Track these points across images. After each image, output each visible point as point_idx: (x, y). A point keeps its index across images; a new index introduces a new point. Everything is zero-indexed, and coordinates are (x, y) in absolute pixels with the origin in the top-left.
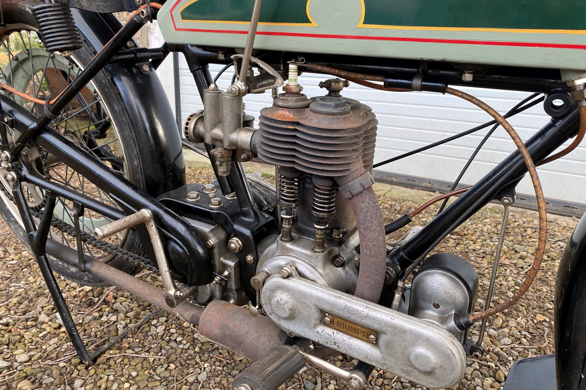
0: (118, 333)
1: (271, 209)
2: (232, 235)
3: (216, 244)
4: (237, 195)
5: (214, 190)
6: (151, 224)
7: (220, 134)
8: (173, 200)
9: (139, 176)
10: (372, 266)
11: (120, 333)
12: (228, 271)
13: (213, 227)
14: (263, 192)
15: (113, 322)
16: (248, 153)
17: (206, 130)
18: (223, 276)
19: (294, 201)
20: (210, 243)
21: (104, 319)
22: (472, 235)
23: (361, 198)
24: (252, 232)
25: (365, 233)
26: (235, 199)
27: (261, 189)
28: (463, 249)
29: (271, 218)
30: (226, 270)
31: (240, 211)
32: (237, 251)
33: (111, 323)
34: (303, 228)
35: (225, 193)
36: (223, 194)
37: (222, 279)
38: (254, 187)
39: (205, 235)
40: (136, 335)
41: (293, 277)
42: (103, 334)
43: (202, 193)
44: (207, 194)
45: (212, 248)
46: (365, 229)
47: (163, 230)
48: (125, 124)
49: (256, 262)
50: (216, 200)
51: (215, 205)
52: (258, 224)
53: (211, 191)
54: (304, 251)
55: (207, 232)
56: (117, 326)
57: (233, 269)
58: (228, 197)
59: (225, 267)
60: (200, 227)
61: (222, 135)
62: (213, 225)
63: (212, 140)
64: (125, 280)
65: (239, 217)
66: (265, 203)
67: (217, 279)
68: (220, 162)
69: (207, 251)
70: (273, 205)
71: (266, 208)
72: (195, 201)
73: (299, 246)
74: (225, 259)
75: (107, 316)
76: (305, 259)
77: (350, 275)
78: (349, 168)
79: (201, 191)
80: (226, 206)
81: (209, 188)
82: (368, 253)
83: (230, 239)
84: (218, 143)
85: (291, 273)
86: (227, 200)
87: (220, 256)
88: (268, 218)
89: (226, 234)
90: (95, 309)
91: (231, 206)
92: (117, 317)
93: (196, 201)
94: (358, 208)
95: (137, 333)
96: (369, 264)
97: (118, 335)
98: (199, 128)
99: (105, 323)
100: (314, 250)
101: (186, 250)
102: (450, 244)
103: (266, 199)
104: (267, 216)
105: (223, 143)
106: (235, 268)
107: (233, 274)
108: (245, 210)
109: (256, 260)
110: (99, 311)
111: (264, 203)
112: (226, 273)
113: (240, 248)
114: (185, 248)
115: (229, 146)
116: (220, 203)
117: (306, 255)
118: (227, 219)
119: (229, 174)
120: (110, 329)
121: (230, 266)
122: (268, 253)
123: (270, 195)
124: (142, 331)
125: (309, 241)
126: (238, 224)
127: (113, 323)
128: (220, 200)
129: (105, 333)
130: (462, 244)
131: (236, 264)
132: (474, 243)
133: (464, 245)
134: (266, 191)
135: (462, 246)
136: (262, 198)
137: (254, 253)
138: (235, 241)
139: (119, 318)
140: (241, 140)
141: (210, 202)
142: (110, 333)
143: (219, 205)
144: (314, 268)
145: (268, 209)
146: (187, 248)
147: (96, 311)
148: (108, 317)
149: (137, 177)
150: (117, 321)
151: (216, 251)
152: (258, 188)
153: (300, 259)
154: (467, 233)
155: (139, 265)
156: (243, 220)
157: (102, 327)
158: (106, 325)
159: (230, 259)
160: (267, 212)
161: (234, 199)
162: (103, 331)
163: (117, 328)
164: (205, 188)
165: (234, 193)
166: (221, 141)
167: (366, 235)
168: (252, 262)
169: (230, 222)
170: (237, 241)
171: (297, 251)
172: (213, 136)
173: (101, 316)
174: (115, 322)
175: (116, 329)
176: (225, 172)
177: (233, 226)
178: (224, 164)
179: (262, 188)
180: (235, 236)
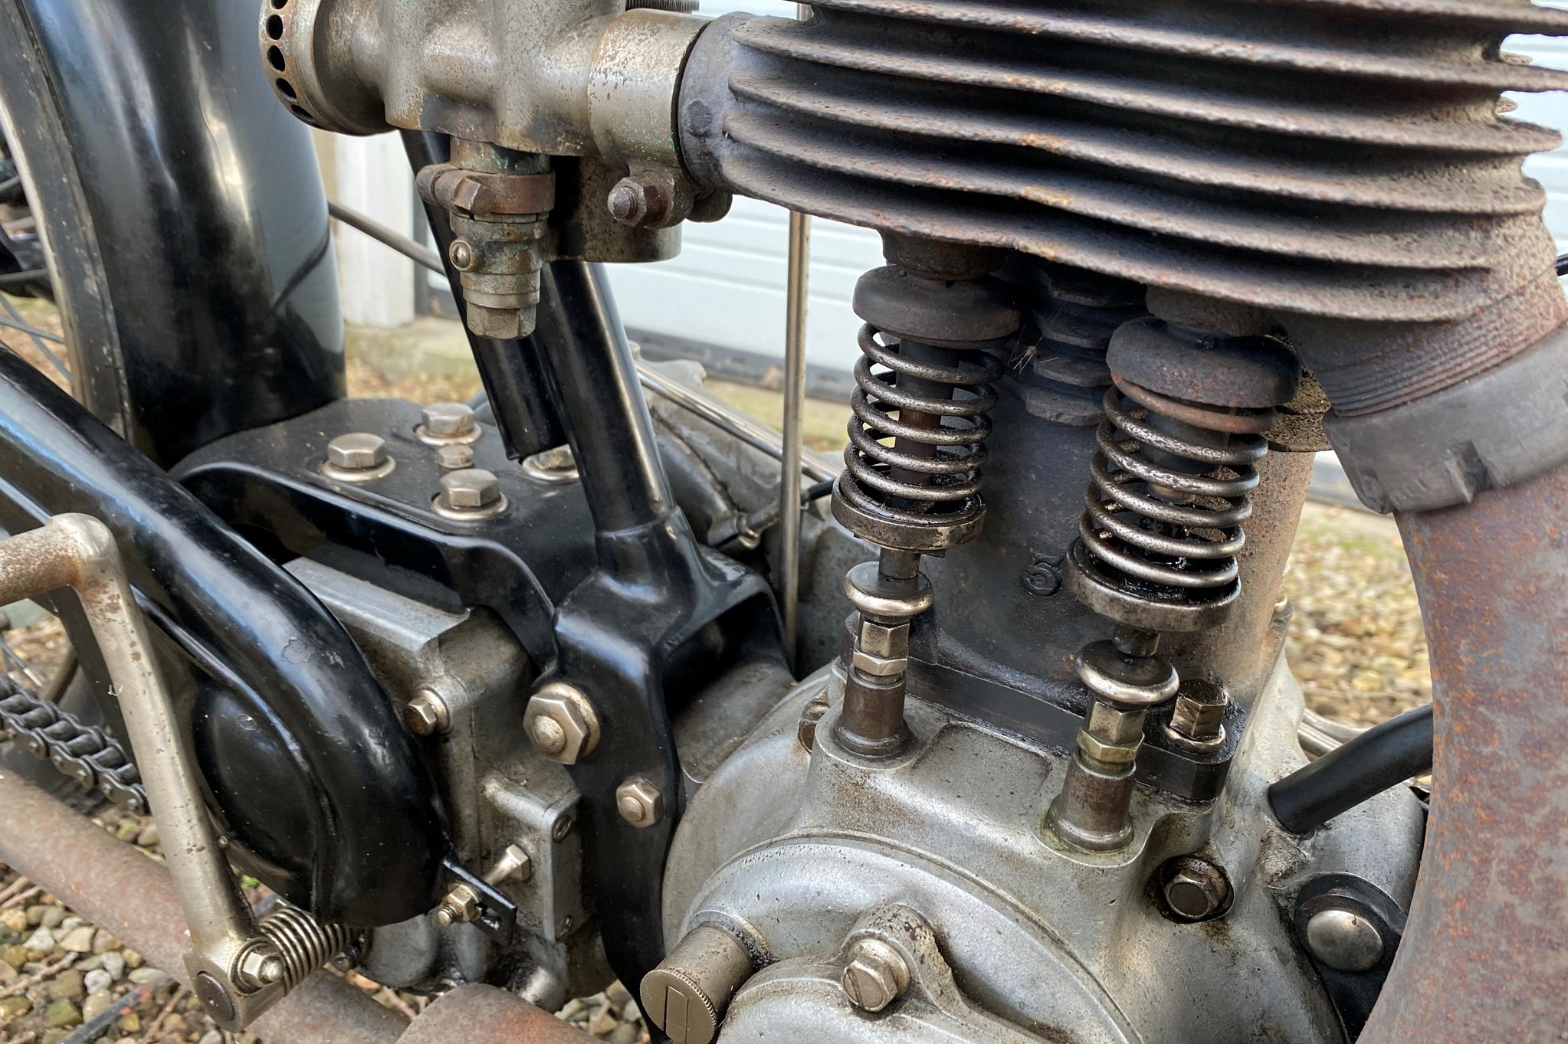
0: (81, 1014)
1: (747, 536)
2: (550, 669)
3: (458, 712)
4: (582, 460)
5: (470, 431)
6: (105, 599)
7: (476, 56)
8: (255, 471)
9: (111, 353)
10: (1538, 1004)
11: (90, 1009)
12: (524, 850)
13: (449, 623)
14: (712, 451)
15: (72, 956)
16: (653, 180)
17: (391, 39)
18: (490, 879)
19: (941, 509)
20: (428, 707)
21: (40, 940)
22: (1392, 634)
23: (1547, 511)
24: (655, 656)
25: (1529, 776)
26: (572, 482)
27: (701, 440)
28: (1376, 685)
29: (751, 584)
30: (510, 842)
31: (593, 541)
32: (570, 758)
33: (66, 962)
34: (969, 668)
35: (517, 447)
36: (509, 455)
37: (485, 901)
38: (671, 428)
39: (406, 663)
40: (156, 1024)
41: (926, 1008)
42: (20, 1012)
43: (409, 442)
44: (433, 449)
45: (438, 735)
46: (1541, 745)
47: (180, 632)
48: (33, 79)
49: (667, 821)
50: (473, 482)
51: (463, 509)
52: (687, 617)
53: (454, 435)
54: (991, 831)
55: (416, 648)
56: (84, 973)
57: (547, 847)
58: (537, 470)
59: (507, 827)
60: (380, 622)
61: (491, 60)
62: (448, 609)
63: (428, 97)
64: (43, 841)
65: (588, 573)
66: (722, 505)
67: (461, 897)
68: (476, 244)
69: (408, 753)
70: (761, 516)
71: (727, 531)
72: (365, 485)
73: (954, 791)
74: (511, 785)
75: (58, 925)
76: (999, 882)
77: (1255, 972)
78: (1481, 261)
79: (408, 432)
80: (521, 514)
81: (445, 423)
82: (1526, 913)
83: (535, 691)
84: (464, 123)
85: (912, 982)
86: (531, 482)
87: (482, 772)
88: (736, 584)
89: (516, 660)
90: (12, 896)
91: (546, 514)
92: (94, 935)
93: (374, 486)
94: (1509, 585)
95: (161, 1009)
96: (1515, 985)
97: (80, 1021)
98: (354, 28)
99: (38, 960)
100: (1058, 833)
101: (293, 747)
102: (1328, 668)
103: (724, 487)
104: (731, 572)
105: (496, 119)
106: (556, 842)
107: (545, 870)
108: (621, 540)
109: (672, 811)
110: (27, 905)
111: (712, 504)
112: (510, 861)
113: (586, 740)
114: (286, 735)
115: (531, 133)
116: (488, 498)
117: (1009, 858)
118: (523, 583)
119: (529, 328)
120: (56, 988)
121: (531, 828)
122: (739, 784)
123: (746, 470)
124: (183, 1004)
125: (1012, 758)
126: (581, 615)
127: (75, 961)
128: (495, 484)
129: (31, 1009)
130: (1369, 668)
131: (563, 818)
132: (1409, 668)
133: (1380, 672)
134: (726, 448)
135: (1372, 675)
136: (703, 479)
137: (662, 772)
138: (562, 704)
139: (100, 941)
140: (612, 78)
141: (438, 494)
142: (52, 1008)
143: (484, 506)
144: (1057, 942)
145: (734, 537)
146: (296, 737)
147: (17, 904)
148: (59, 934)
149: (104, 358)
150: (90, 953)
151: (460, 749)
152: (686, 432)
153: (961, 879)
154: (1372, 628)
155: (96, 782)
156: (610, 595)
157: (24, 981)
158: (43, 969)
159: (532, 788)
160: (730, 550)
161: (566, 483)
162: (24, 996)
163: (85, 988)
164: (425, 421)
165: (567, 448)
166: (484, 105)
167: (1539, 787)
168: (650, 819)
169: (541, 601)
170: (572, 705)
171: (944, 829)
172: (438, 73)
173: (32, 927)
174: (81, 957)
175: (79, 990)
176: (511, 311)
177: (553, 622)
178: (503, 263)
179: (704, 431)
180: (562, 675)
